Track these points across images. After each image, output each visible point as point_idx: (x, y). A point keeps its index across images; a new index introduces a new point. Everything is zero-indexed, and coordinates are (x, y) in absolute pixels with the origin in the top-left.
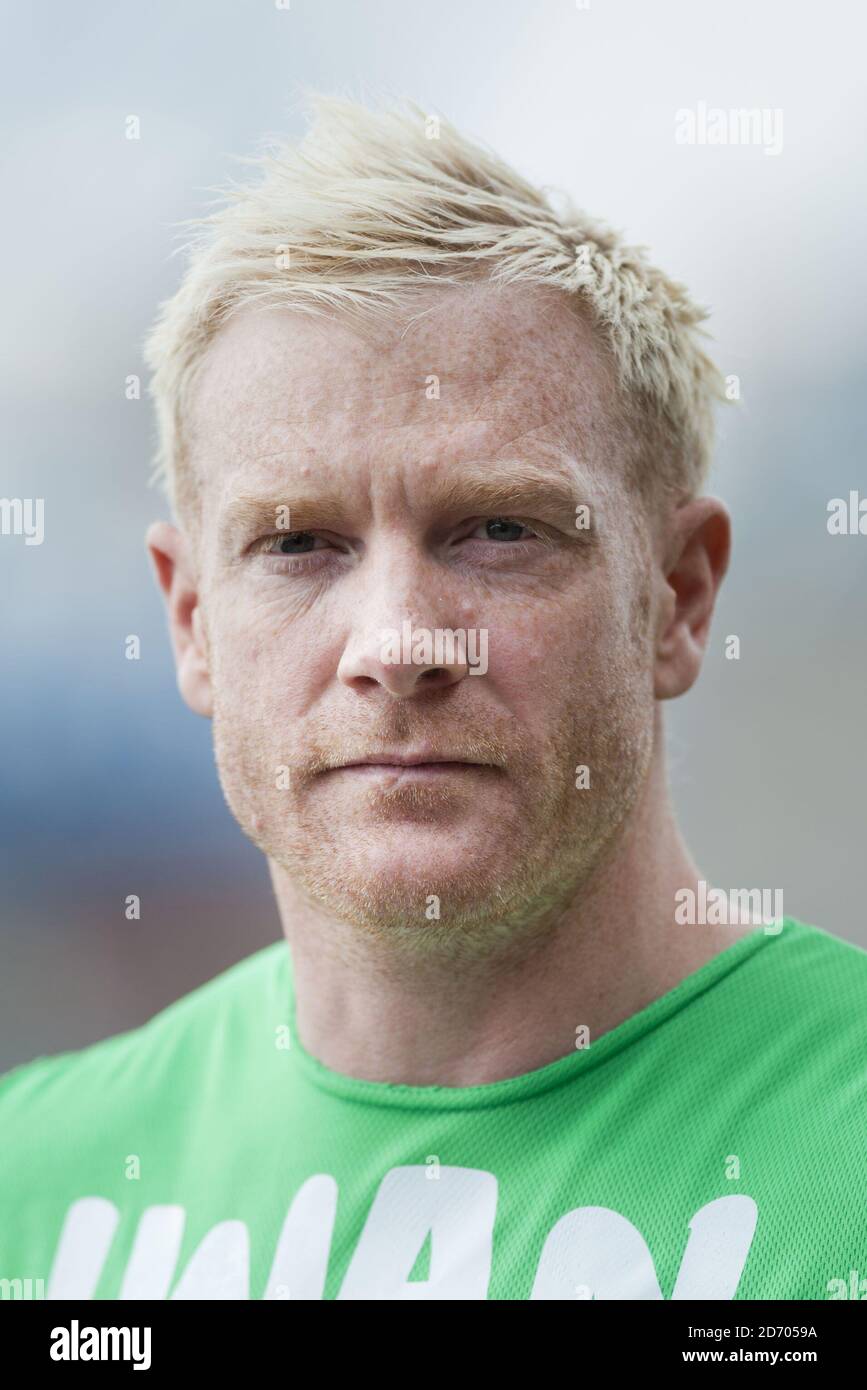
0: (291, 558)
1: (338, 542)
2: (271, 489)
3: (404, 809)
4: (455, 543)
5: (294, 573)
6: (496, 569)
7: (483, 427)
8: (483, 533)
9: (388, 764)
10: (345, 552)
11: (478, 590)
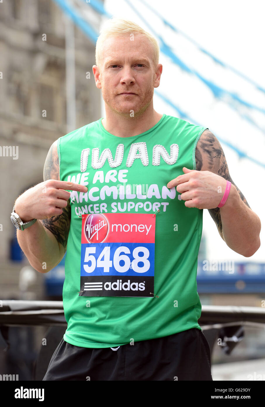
0: (114, 68)
1: (120, 66)
2: (112, 59)
3: (127, 99)
4: (134, 67)
5: (115, 70)
6: (139, 70)
7: (138, 53)
8: (137, 66)
9: (126, 93)
10: (121, 67)
11: (137, 73)
